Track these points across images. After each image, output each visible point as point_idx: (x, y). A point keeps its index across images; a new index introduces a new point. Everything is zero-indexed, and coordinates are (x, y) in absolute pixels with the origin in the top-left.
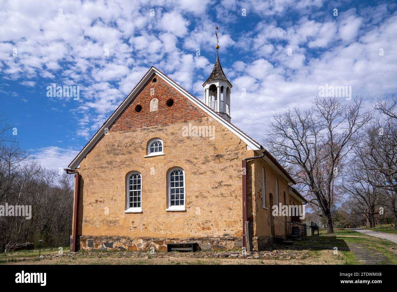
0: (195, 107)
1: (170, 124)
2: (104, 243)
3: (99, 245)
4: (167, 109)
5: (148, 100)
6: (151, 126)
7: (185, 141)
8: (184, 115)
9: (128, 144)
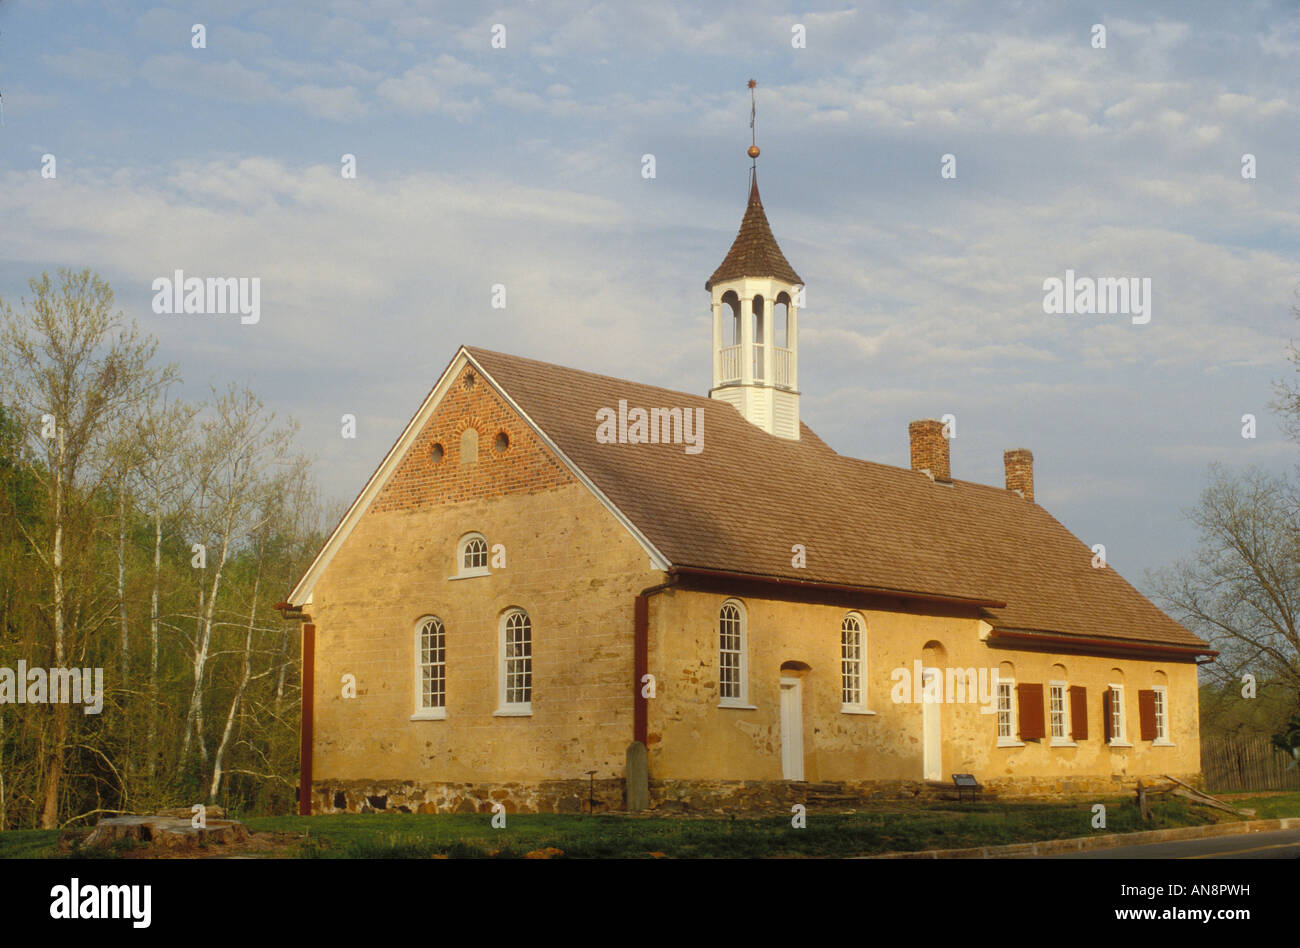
0: (552, 456)
1: (500, 497)
2: (368, 798)
3: (358, 803)
4: (495, 458)
5: (456, 433)
6: (463, 500)
7: (531, 543)
8: (529, 476)
9: (416, 546)
